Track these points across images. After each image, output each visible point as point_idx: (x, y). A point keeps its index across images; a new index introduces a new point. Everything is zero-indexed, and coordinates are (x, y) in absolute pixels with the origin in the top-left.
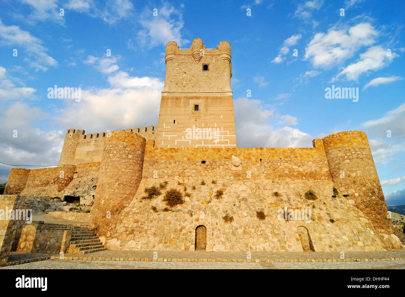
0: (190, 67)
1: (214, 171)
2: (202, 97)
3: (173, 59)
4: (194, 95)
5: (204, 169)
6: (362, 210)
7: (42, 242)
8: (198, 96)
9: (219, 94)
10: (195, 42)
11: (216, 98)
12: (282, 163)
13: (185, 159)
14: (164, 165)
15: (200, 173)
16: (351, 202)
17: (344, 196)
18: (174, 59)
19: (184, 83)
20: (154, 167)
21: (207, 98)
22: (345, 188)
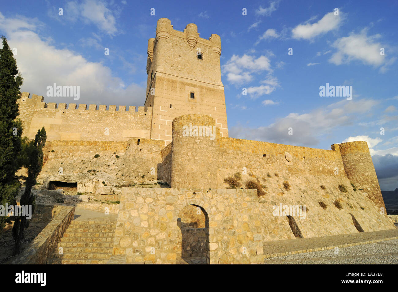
0: (184, 51)
1: (274, 165)
2: (197, 86)
3: (166, 37)
4: (189, 82)
5: (266, 162)
6: (373, 200)
7: (194, 244)
8: (194, 83)
9: (213, 86)
10: (190, 27)
11: (210, 89)
12: (317, 161)
13: (250, 151)
14: (232, 155)
15: (263, 166)
16: (365, 194)
17: (360, 189)
18: (168, 38)
19: (179, 66)
20: (224, 157)
21: (202, 88)
22: (360, 184)
